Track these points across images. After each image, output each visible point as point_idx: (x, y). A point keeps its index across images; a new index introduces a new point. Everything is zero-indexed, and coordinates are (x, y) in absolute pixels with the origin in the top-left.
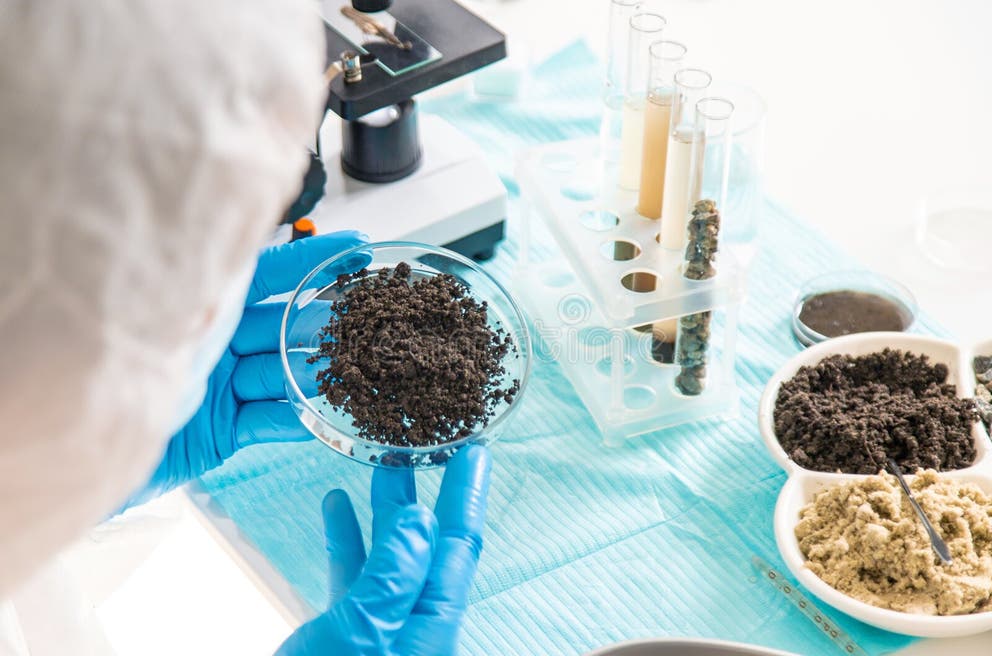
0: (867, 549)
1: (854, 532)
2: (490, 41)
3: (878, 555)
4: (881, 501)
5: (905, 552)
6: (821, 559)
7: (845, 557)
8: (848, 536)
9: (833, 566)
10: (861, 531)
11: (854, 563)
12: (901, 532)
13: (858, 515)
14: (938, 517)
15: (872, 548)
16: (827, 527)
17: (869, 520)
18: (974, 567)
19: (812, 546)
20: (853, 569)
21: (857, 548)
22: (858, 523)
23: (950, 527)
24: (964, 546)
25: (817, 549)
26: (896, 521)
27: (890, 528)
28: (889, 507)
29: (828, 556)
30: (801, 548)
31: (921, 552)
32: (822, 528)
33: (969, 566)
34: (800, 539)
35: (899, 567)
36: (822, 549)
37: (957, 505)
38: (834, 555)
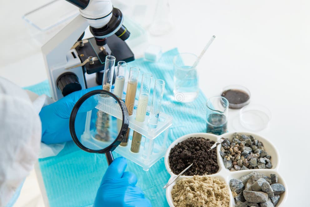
0: (188, 199)
1: (185, 194)
2: (131, 56)
3: (191, 201)
4: (192, 186)
5: (197, 201)
6: (177, 201)
7: (182, 201)
8: (184, 195)
9: (179, 204)
10: (187, 194)
11: (185, 203)
12: (197, 195)
13: (186, 190)
14: (206, 191)
15: (189, 199)
16: (179, 192)
17: (189, 191)
18: (215, 204)
19: (175, 197)
20: (185, 204)
21: (186, 199)
22: (186, 192)
23: (209, 193)
24: (213, 199)
25: (176, 199)
26: (196, 192)
27: (194, 194)
28: (194, 187)
29: (178, 201)
30: (172, 197)
31: (201, 201)
32: (178, 192)
33: (214, 204)
34: (172, 195)
35: (196, 205)
36: (177, 199)
37: (211, 187)
38: (180, 201)
